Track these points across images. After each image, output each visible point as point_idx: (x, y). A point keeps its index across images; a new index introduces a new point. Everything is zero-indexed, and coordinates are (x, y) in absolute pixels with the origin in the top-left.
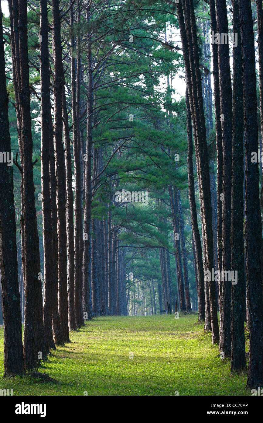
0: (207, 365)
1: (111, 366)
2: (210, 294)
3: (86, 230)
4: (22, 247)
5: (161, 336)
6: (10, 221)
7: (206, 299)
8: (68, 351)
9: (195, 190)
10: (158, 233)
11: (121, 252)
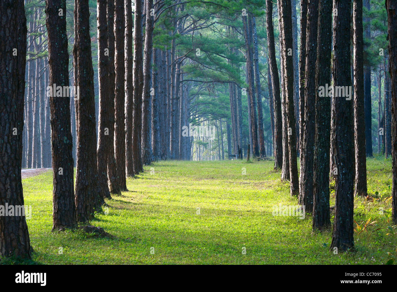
0: (285, 221)
1: (175, 220)
2: (289, 138)
3: (147, 61)
4: (74, 81)
5: (232, 186)
6: (62, 52)
7: (284, 144)
8: (125, 201)
9: (273, 17)
10: (228, 65)
11: (185, 87)
